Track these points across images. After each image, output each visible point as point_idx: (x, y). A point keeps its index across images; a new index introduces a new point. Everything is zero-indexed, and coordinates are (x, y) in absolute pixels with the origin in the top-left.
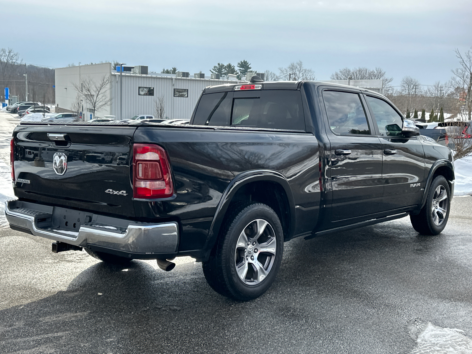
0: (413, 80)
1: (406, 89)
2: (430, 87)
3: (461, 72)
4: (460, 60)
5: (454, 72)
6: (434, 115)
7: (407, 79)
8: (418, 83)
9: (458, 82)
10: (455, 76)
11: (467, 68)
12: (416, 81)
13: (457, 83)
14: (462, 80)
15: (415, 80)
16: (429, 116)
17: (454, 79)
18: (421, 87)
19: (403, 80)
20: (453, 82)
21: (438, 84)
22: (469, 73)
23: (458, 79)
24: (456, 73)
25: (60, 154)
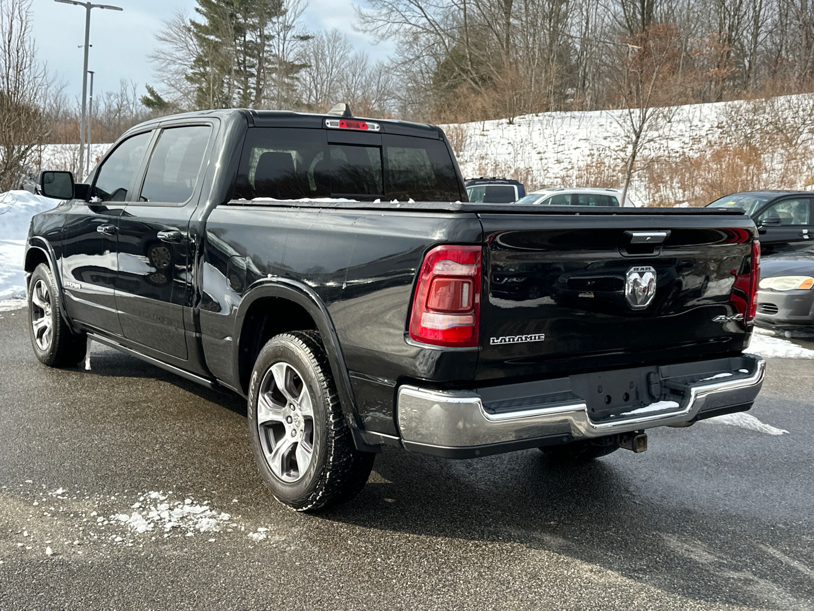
25: (643, 269)
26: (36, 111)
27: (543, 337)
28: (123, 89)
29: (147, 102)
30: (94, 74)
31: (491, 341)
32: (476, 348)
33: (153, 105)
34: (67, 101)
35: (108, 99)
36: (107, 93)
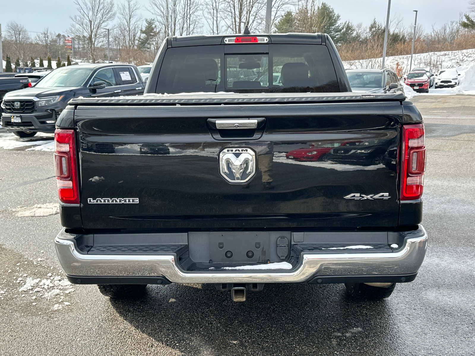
0: (19, 26)
1: (12, 35)
2: (39, 34)
3: (80, 19)
4: (78, 6)
5: (72, 19)
6: (62, 64)
7: (12, 24)
8: (24, 29)
9: (78, 29)
10: (74, 23)
11: (85, 15)
12: (22, 27)
13: (78, 31)
14: (81, 27)
15: (20, 25)
16: (56, 65)
17: (73, 26)
18: (28, 33)
19: (8, 24)
20: (73, 29)
21: (47, 31)
22: (87, 21)
23: (77, 26)
24: (75, 20)
25: (239, 151)
26: (403, 36)
27: (138, 201)
28: (460, 18)
29: (465, 25)
30: (418, 12)
31: (88, 201)
32: (78, 205)
33: (468, 26)
34: (421, 29)
35: (452, 25)
36: (451, 22)
